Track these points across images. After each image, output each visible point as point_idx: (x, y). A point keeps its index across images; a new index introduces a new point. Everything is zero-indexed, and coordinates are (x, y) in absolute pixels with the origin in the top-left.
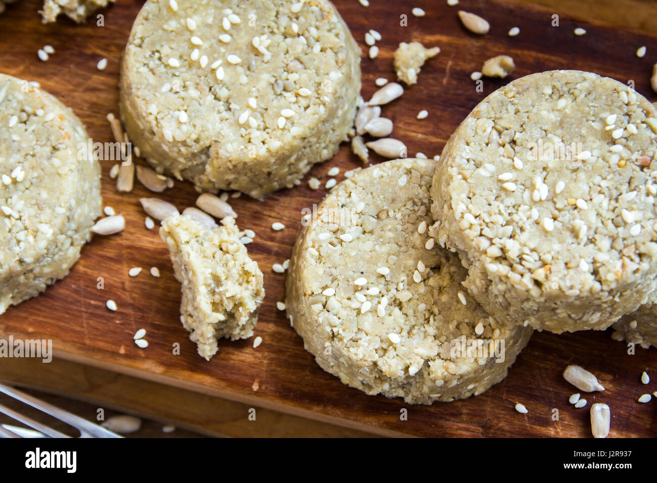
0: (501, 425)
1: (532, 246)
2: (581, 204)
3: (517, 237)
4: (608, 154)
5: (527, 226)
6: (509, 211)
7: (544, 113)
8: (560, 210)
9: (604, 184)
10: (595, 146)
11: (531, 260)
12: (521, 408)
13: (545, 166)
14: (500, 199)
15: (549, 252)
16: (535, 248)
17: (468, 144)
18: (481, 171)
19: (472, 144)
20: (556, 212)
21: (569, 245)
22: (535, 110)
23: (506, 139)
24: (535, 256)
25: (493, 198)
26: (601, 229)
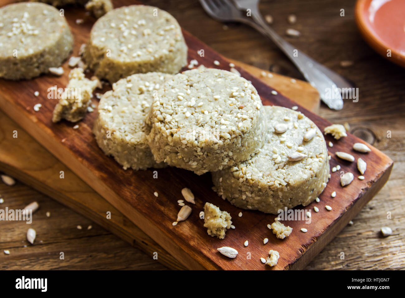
0: (144, 196)
1: (177, 120)
2: (206, 112)
3: (173, 115)
4: (228, 100)
5: (179, 113)
6: (175, 106)
7: (210, 80)
8: (196, 112)
9: (220, 109)
10: (224, 96)
11: (174, 124)
12: (156, 194)
13: (199, 97)
14: (174, 101)
15: (182, 124)
16: (178, 121)
17: (173, 80)
18: (173, 91)
19: (175, 81)
20: (194, 112)
21: (193, 124)
22: (207, 79)
23: (189, 83)
24: (176, 124)
25: (172, 100)
26: (210, 123)
